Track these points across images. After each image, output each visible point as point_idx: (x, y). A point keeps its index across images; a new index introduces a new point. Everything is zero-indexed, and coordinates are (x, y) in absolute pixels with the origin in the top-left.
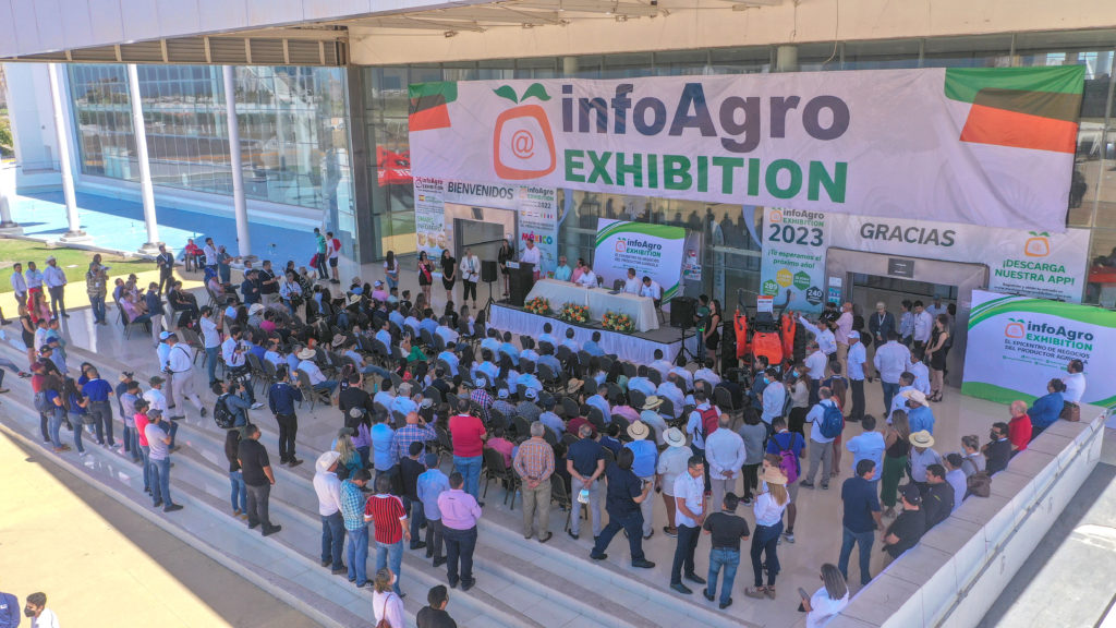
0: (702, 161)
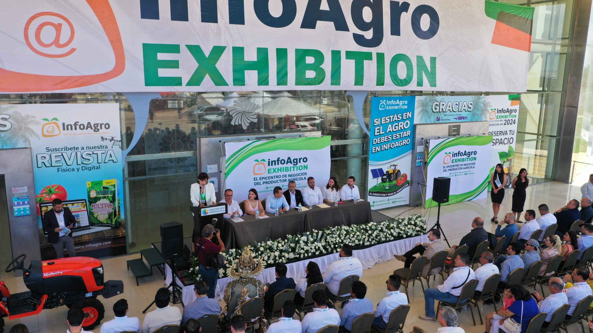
0: (336, 55)
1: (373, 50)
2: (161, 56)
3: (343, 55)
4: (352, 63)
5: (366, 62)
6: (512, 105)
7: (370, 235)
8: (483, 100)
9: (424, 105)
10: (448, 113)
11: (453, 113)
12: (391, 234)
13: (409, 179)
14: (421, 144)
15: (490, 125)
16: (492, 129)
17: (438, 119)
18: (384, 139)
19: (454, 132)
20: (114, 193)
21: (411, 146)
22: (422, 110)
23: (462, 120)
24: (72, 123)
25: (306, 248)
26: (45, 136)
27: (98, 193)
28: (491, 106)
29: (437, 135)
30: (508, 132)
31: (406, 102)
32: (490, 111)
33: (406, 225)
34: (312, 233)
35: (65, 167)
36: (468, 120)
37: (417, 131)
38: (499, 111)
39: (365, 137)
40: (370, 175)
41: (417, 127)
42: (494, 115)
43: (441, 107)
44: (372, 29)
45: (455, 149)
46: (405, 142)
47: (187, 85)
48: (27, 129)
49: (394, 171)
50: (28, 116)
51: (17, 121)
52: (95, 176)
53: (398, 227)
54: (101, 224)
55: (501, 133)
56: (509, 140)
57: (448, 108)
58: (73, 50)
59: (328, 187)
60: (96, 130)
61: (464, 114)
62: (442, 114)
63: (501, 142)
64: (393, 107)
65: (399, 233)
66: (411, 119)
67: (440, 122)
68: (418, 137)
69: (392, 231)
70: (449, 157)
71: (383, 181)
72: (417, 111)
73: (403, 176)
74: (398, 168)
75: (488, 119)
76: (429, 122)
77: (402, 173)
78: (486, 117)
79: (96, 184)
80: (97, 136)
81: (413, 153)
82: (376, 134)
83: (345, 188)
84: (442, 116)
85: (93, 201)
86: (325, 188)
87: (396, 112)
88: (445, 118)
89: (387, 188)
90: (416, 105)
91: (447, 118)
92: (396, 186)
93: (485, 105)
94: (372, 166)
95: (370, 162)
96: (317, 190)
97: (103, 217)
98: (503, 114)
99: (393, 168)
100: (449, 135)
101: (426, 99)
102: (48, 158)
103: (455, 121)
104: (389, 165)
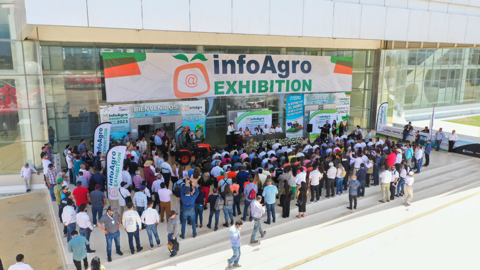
1: (285, 79)
2: (219, 85)
3: (274, 82)
4: (278, 84)
5: (282, 84)
6: (347, 96)
7: (285, 142)
8: (333, 95)
9: (308, 98)
10: (318, 100)
11: (320, 100)
12: (292, 142)
13: (302, 127)
14: (307, 113)
15: (337, 105)
16: (337, 107)
17: (314, 103)
18: (292, 111)
19: (321, 108)
20: (202, 129)
21: (303, 114)
22: (307, 100)
23: (324, 103)
24: (192, 107)
25: (265, 145)
26: (185, 111)
27: (198, 129)
28: (337, 97)
29: (314, 109)
30: (346, 108)
31: (300, 97)
32: (337, 99)
33: (297, 140)
34: (267, 141)
35: (190, 120)
36: (327, 103)
37: (305, 108)
38: (341, 99)
39: (284, 110)
40: (287, 125)
41: (305, 106)
42: (338, 101)
43: (315, 98)
44: (285, 72)
45: (321, 115)
46: (300, 112)
47: (226, 94)
48: (181, 109)
49: (296, 123)
50: (181, 105)
51: (178, 106)
52: (197, 123)
53: (295, 140)
54: (198, 139)
55: (342, 108)
56: (346, 111)
57: (318, 99)
58: (197, 85)
59: (271, 128)
60: (198, 109)
61: (325, 101)
62: (316, 101)
63: (343, 112)
64: (295, 99)
65: (295, 142)
66: (303, 103)
67: (315, 104)
68: (306, 110)
69: (293, 141)
70: (318, 118)
71: (292, 127)
72: (305, 100)
73: (300, 126)
74: (298, 122)
75: (336, 103)
76: (310, 104)
77: (299, 124)
78: (335, 101)
79: (198, 126)
80: (199, 110)
81: (304, 117)
82: (289, 109)
83: (277, 128)
84: (315, 102)
85: (197, 131)
86: (270, 128)
87: (297, 100)
88: (316, 102)
89: (294, 130)
90: (304, 98)
91: (318, 102)
92: (297, 129)
93: (335, 97)
94: (288, 121)
95: (287, 120)
96: (268, 129)
97: (199, 137)
98: (343, 100)
99: (296, 122)
100: (319, 109)
101: (309, 95)
102: (185, 117)
103: (321, 103)
104: (294, 121)
